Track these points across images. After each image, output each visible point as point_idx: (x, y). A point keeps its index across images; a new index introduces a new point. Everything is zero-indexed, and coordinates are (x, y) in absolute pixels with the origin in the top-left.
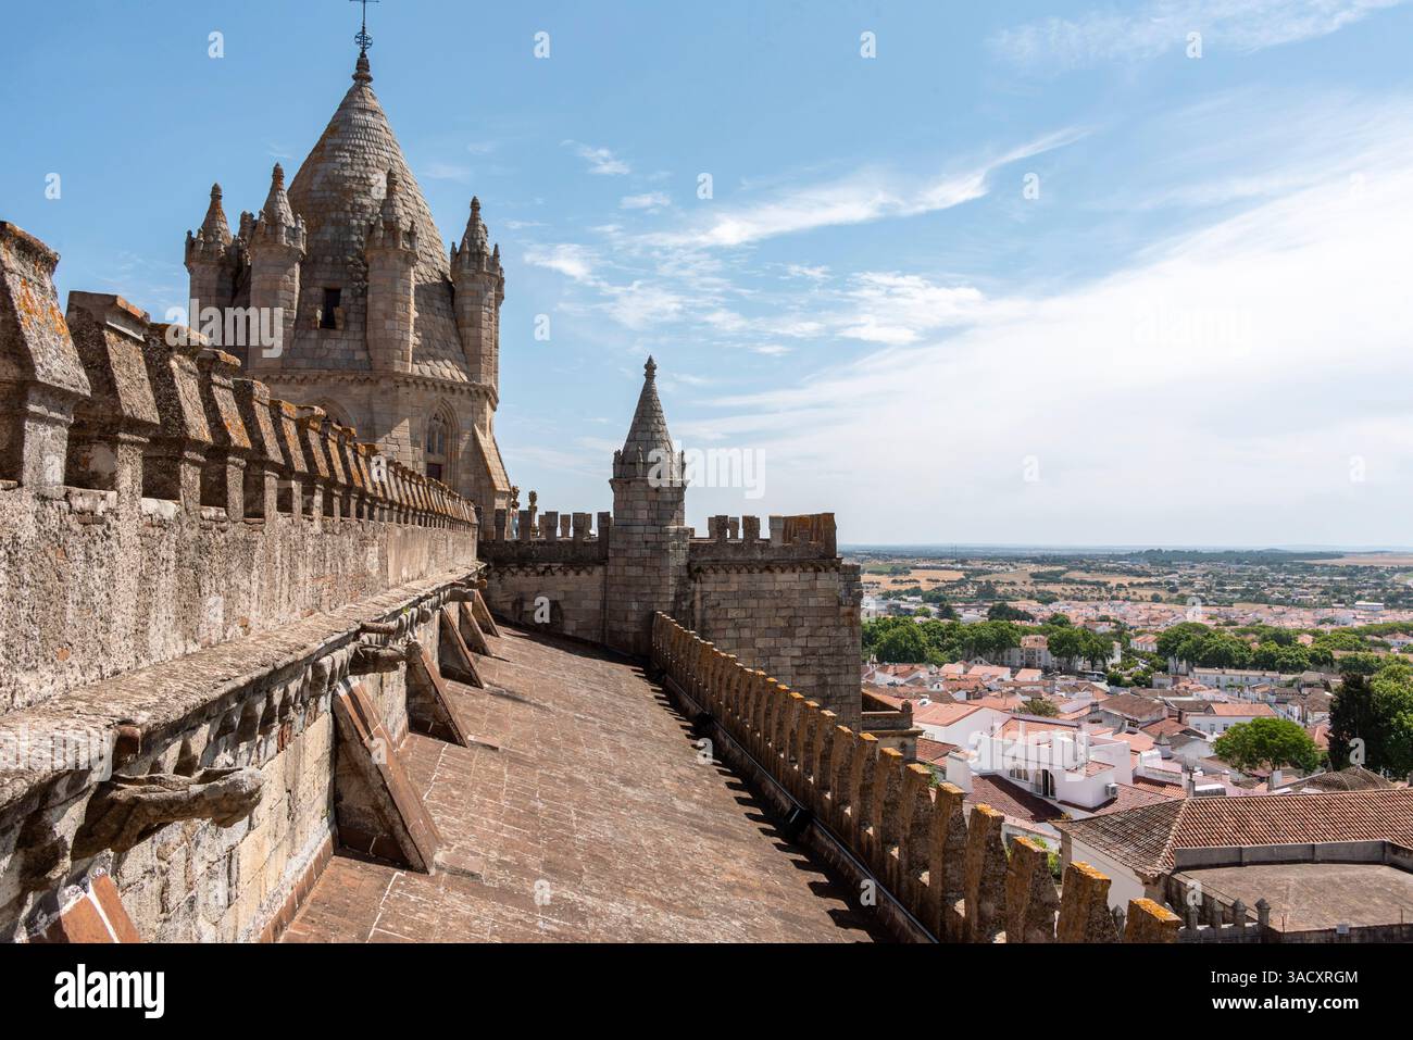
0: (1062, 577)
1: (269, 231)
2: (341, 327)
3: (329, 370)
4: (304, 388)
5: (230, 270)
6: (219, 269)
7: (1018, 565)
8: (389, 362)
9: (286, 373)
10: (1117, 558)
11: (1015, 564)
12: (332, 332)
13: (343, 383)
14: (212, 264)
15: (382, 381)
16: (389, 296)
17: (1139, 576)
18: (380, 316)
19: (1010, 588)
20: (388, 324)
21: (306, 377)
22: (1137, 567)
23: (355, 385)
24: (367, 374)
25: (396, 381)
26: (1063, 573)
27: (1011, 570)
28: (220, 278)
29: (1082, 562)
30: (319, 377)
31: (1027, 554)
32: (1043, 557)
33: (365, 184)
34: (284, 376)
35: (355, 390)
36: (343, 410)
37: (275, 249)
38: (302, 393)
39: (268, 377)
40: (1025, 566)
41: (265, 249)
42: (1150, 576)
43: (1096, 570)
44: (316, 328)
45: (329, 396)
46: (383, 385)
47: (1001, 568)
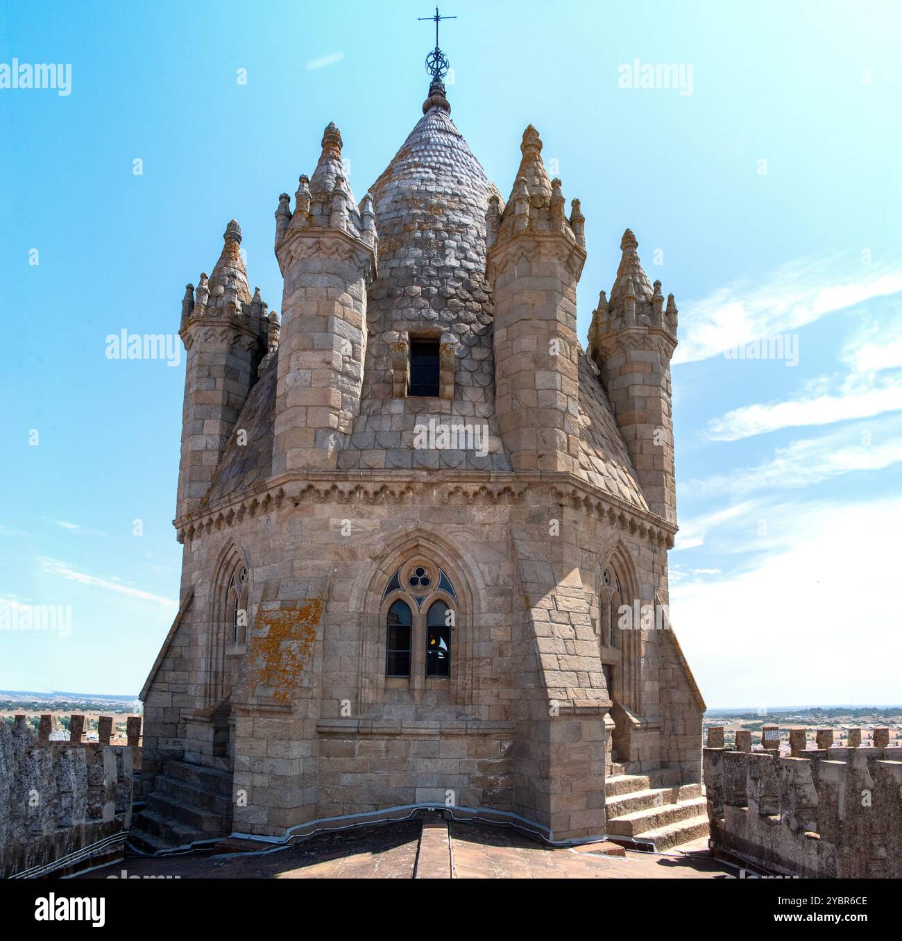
0: (761, 727)
1: (317, 210)
2: (449, 390)
3: (430, 471)
4: (381, 511)
5: (247, 340)
6: (231, 334)
7: (733, 720)
8: (545, 454)
9: (346, 479)
10: (793, 714)
11: (731, 720)
12: (433, 402)
13: (457, 500)
14: (220, 324)
15: (530, 495)
16: (543, 324)
17: (810, 725)
18: (526, 363)
19: (730, 735)
20: (541, 378)
21: (383, 488)
22: (807, 719)
23: (480, 503)
24: (506, 480)
25: (560, 495)
26: (761, 724)
27: (729, 723)
28: (232, 350)
29: (772, 717)
30: (409, 488)
31: (735, 713)
32: (748, 715)
33: (460, 202)
34: (340, 486)
35: (479, 513)
36: (457, 556)
37: (328, 241)
38: (377, 521)
39: (310, 487)
40: (737, 721)
41: (310, 241)
42: (816, 724)
43: (782, 722)
44: (401, 395)
45: (428, 527)
46: (533, 501)
47: (723, 722)
